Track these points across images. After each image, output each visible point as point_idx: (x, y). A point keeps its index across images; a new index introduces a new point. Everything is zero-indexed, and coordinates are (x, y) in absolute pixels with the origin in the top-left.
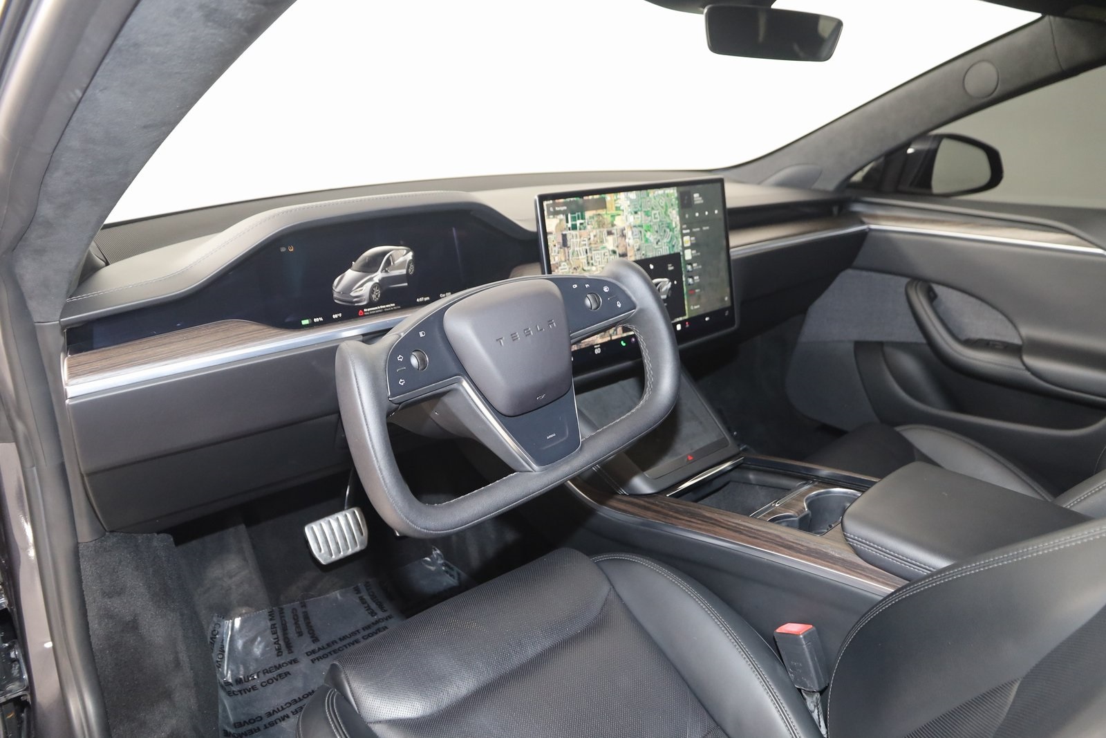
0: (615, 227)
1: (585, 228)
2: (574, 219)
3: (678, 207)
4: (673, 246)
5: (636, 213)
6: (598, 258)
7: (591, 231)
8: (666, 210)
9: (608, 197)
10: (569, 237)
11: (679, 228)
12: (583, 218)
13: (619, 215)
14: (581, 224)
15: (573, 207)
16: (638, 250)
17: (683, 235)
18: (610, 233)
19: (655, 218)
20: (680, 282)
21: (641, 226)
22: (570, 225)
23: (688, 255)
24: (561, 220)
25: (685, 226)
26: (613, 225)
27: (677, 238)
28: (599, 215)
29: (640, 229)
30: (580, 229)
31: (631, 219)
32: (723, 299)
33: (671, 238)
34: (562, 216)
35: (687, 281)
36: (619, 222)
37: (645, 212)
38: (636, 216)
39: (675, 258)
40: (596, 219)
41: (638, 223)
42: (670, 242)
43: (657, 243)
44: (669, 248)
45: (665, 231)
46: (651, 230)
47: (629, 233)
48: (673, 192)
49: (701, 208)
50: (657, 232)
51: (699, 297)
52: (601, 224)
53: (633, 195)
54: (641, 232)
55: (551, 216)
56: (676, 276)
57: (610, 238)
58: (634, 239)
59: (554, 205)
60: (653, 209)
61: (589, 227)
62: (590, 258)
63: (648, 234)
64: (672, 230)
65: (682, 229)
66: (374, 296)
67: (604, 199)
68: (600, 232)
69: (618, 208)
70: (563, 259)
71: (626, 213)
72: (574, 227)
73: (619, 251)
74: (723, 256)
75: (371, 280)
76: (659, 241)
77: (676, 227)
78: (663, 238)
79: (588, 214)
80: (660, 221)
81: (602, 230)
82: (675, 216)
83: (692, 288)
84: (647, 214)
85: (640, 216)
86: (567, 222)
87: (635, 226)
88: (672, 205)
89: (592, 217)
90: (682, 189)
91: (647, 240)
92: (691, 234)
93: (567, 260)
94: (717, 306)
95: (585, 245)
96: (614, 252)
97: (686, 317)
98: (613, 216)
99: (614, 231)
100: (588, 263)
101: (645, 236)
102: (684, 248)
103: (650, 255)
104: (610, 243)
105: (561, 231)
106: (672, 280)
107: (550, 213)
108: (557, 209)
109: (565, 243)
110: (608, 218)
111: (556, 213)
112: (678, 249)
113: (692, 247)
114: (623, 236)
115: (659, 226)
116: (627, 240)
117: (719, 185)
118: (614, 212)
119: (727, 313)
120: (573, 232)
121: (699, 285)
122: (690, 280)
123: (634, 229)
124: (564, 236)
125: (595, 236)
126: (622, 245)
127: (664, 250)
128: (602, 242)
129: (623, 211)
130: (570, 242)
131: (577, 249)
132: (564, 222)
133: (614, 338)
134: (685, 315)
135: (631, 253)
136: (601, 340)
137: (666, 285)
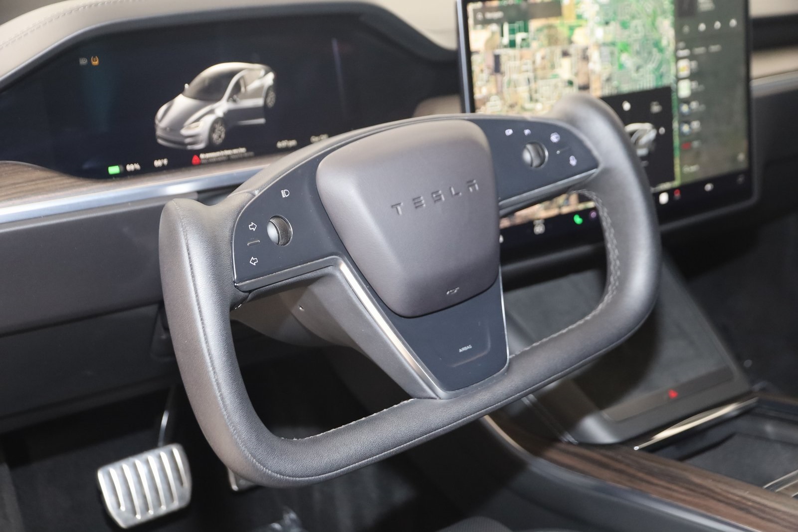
0: (573, 45)
1: (528, 46)
2: (512, 31)
3: (674, 17)
4: (662, 75)
5: (607, 23)
6: (546, 91)
7: (538, 51)
8: (654, 20)
10: (503, 59)
11: (672, 47)
12: (526, 30)
13: (583, 27)
15: (513, 13)
16: (607, 80)
17: (678, 59)
18: (565, 54)
19: (637, 32)
20: (669, 130)
21: (613, 44)
22: (506, 40)
23: (685, 89)
24: (493, 33)
25: (682, 44)
26: (571, 42)
27: (668, 63)
28: (551, 25)
29: (612, 48)
30: (521, 47)
31: (600, 33)
32: (734, 159)
33: (660, 63)
34: (494, 27)
35: (680, 129)
36: (581, 38)
37: (621, 22)
38: (607, 29)
39: (664, 94)
40: (546, 31)
41: (610, 38)
42: (657, 69)
43: (637, 70)
44: (656, 78)
45: (650, 52)
46: (629, 50)
47: (594, 55)
49: (709, 17)
50: (638, 53)
51: (698, 154)
52: (553, 40)
54: (613, 53)
55: (479, 26)
56: (663, 120)
57: (566, 62)
58: (601, 63)
59: (485, 10)
60: (634, 18)
61: (534, 44)
62: (533, 91)
63: (624, 57)
64: (661, 50)
65: (677, 49)
66: (215, 136)
68: (551, 51)
69: (579, 17)
70: (494, 91)
71: (591, 24)
72: (512, 44)
73: (579, 81)
74: (740, 92)
75: (211, 112)
76: (640, 67)
77: (668, 46)
78: (646, 61)
79: (534, 24)
80: (644, 36)
81: (553, 48)
82: (667, 29)
83: (687, 140)
84: (624, 25)
85: (612, 29)
86: (502, 35)
87: (604, 44)
88: (664, 12)
89: (539, 30)
91: (622, 66)
92: (691, 58)
93: (500, 93)
94: (725, 168)
95: (527, 71)
96: (571, 83)
97: (676, 183)
98: (572, 29)
99: (572, 51)
100: (531, 98)
101: (619, 59)
102: (678, 79)
103: (626, 88)
104: (565, 69)
105: (494, 48)
106: (657, 127)
107: (477, 22)
108: (488, 15)
109: (497, 67)
110: (563, 31)
111: (486, 22)
112: (668, 81)
113: (692, 77)
114: (585, 58)
115: (642, 44)
116: (591, 65)
118: (573, 22)
119: (741, 179)
120: (511, 51)
121: (697, 136)
122: (686, 128)
123: (603, 49)
124: (497, 58)
125: (543, 58)
126: (582, 72)
127: (647, 82)
128: (553, 67)
129: (588, 20)
130: (505, 65)
131: (515, 76)
132: (498, 36)
133: (565, 211)
134: (674, 180)
135: (596, 84)
136: (543, 214)
137: (647, 134)
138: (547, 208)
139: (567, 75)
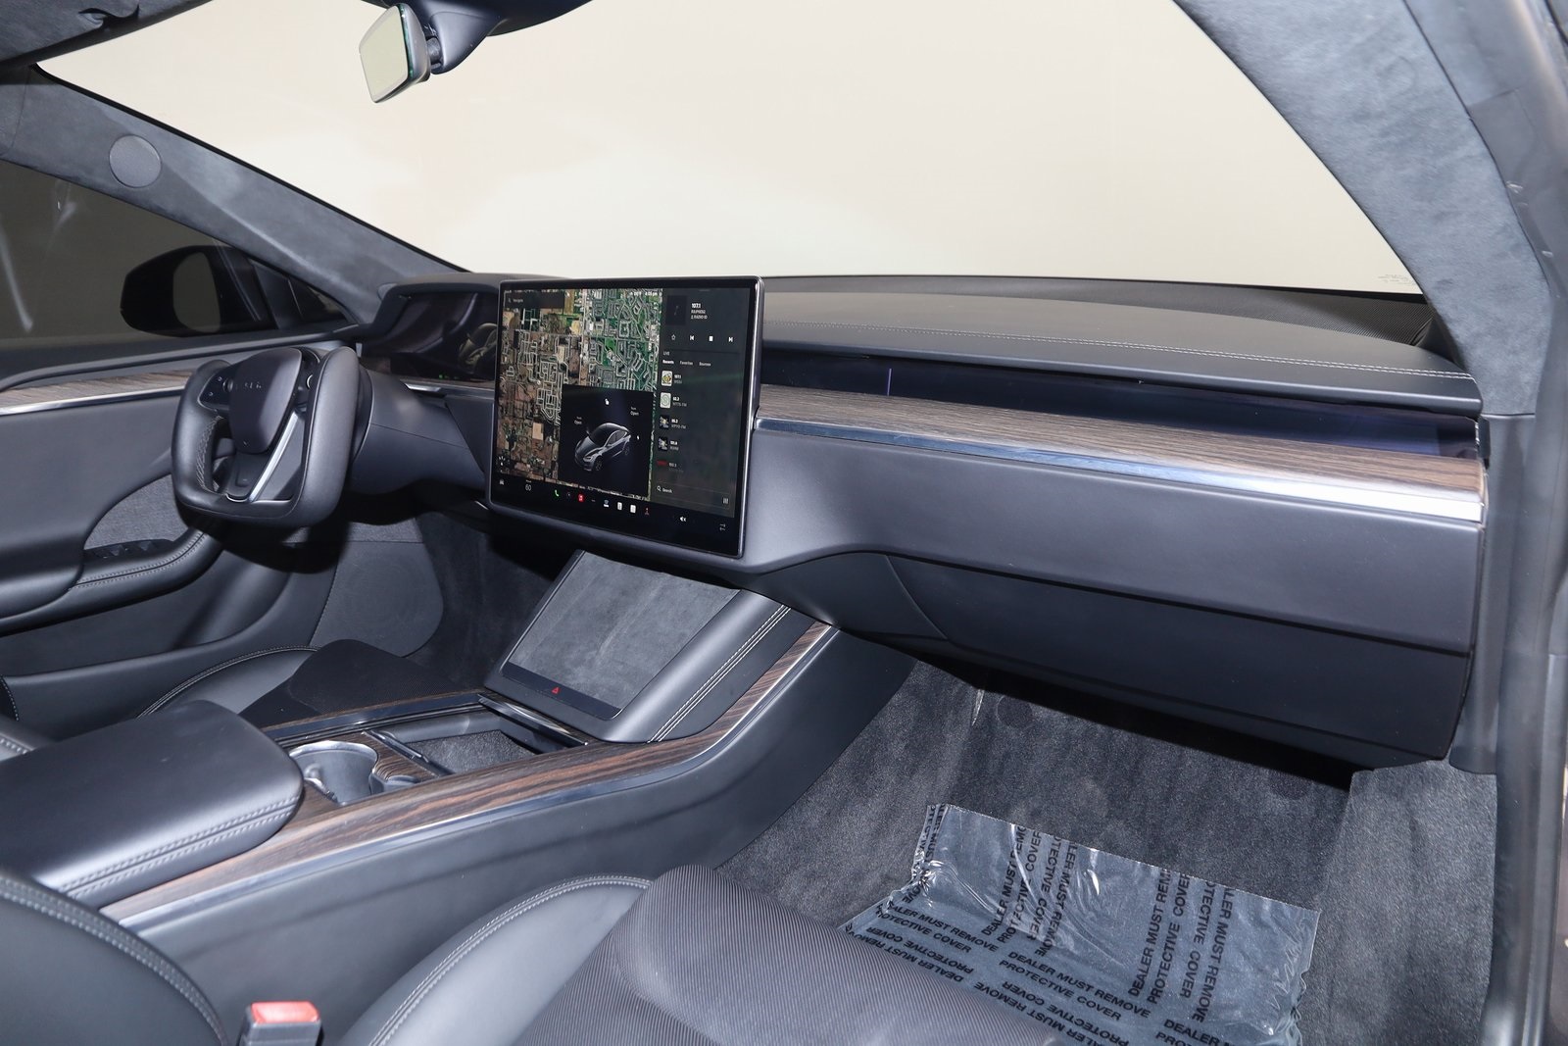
0: (570, 335)
1: (538, 329)
2: (528, 316)
3: (661, 322)
4: (644, 380)
5: (598, 319)
6: (545, 371)
7: (544, 335)
8: (641, 324)
9: (569, 292)
10: (521, 336)
11: (657, 353)
12: (538, 317)
13: (578, 319)
14: (534, 322)
15: (530, 301)
16: (593, 373)
17: (662, 368)
18: (563, 342)
19: (623, 332)
20: (646, 439)
21: (602, 340)
23: (665, 401)
24: (516, 315)
25: (667, 353)
26: (568, 332)
27: (651, 369)
28: (554, 314)
29: (601, 344)
30: (532, 330)
31: (592, 328)
32: (719, 500)
33: (642, 367)
34: (517, 311)
35: (657, 443)
36: (575, 328)
37: (610, 319)
38: (598, 324)
39: (643, 401)
40: (550, 319)
41: (599, 333)
42: (639, 373)
43: (620, 370)
44: (637, 381)
45: (634, 354)
46: (615, 348)
47: (585, 346)
48: (654, 292)
49: (702, 328)
50: (622, 353)
51: (673, 477)
52: (554, 328)
53: (598, 294)
54: (600, 347)
56: (640, 427)
57: (562, 348)
58: (590, 355)
59: (514, 296)
60: (622, 317)
61: (541, 328)
62: (536, 369)
63: (610, 353)
64: (645, 355)
65: (661, 357)
67: (564, 294)
68: (552, 337)
69: (577, 310)
70: (511, 361)
71: (585, 318)
72: (527, 326)
73: (571, 368)
75: (479, 353)
76: (623, 367)
77: (652, 351)
78: (630, 363)
79: (544, 311)
80: (630, 338)
81: (554, 334)
82: (653, 334)
83: (664, 457)
84: (613, 324)
85: (602, 325)
86: (522, 319)
87: (594, 339)
88: (652, 315)
89: (546, 317)
90: (672, 291)
91: (607, 362)
92: (675, 369)
93: (515, 364)
94: (704, 505)
95: (534, 350)
96: (563, 368)
97: (647, 499)
98: (570, 320)
99: (568, 340)
100: (534, 373)
101: (605, 355)
102: (661, 389)
103: (609, 384)
104: (561, 355)
105: (515, 328)
106: (633, 433)
107: (508, 305)
108: (515, 300)
109: (515, 344)
110: (564, 320)
111: (512, 306)
112: (650, 387)
113: (673, 389)
114: (578, 349)
115: (627, 344)
116: (581, 356)
117: (745, 288)
118: (570, 314)
120: (525, 332)
121: (675, 456)
122: (663, 443)
123: (593, 342)
124: (516, 334)
125: (546, 341)
126: (574, 360)
127: (629, 384)
128: (552, 351)
129: (583, 313)
130: (523, 342)
131: (526, 353)
132: (519, 318)
133: (548, 480)
134: (646, 496)
135: (583, 375)
136: (532, 477)
137: (622, 436)
138: (535, 473)
139: (561, 361)
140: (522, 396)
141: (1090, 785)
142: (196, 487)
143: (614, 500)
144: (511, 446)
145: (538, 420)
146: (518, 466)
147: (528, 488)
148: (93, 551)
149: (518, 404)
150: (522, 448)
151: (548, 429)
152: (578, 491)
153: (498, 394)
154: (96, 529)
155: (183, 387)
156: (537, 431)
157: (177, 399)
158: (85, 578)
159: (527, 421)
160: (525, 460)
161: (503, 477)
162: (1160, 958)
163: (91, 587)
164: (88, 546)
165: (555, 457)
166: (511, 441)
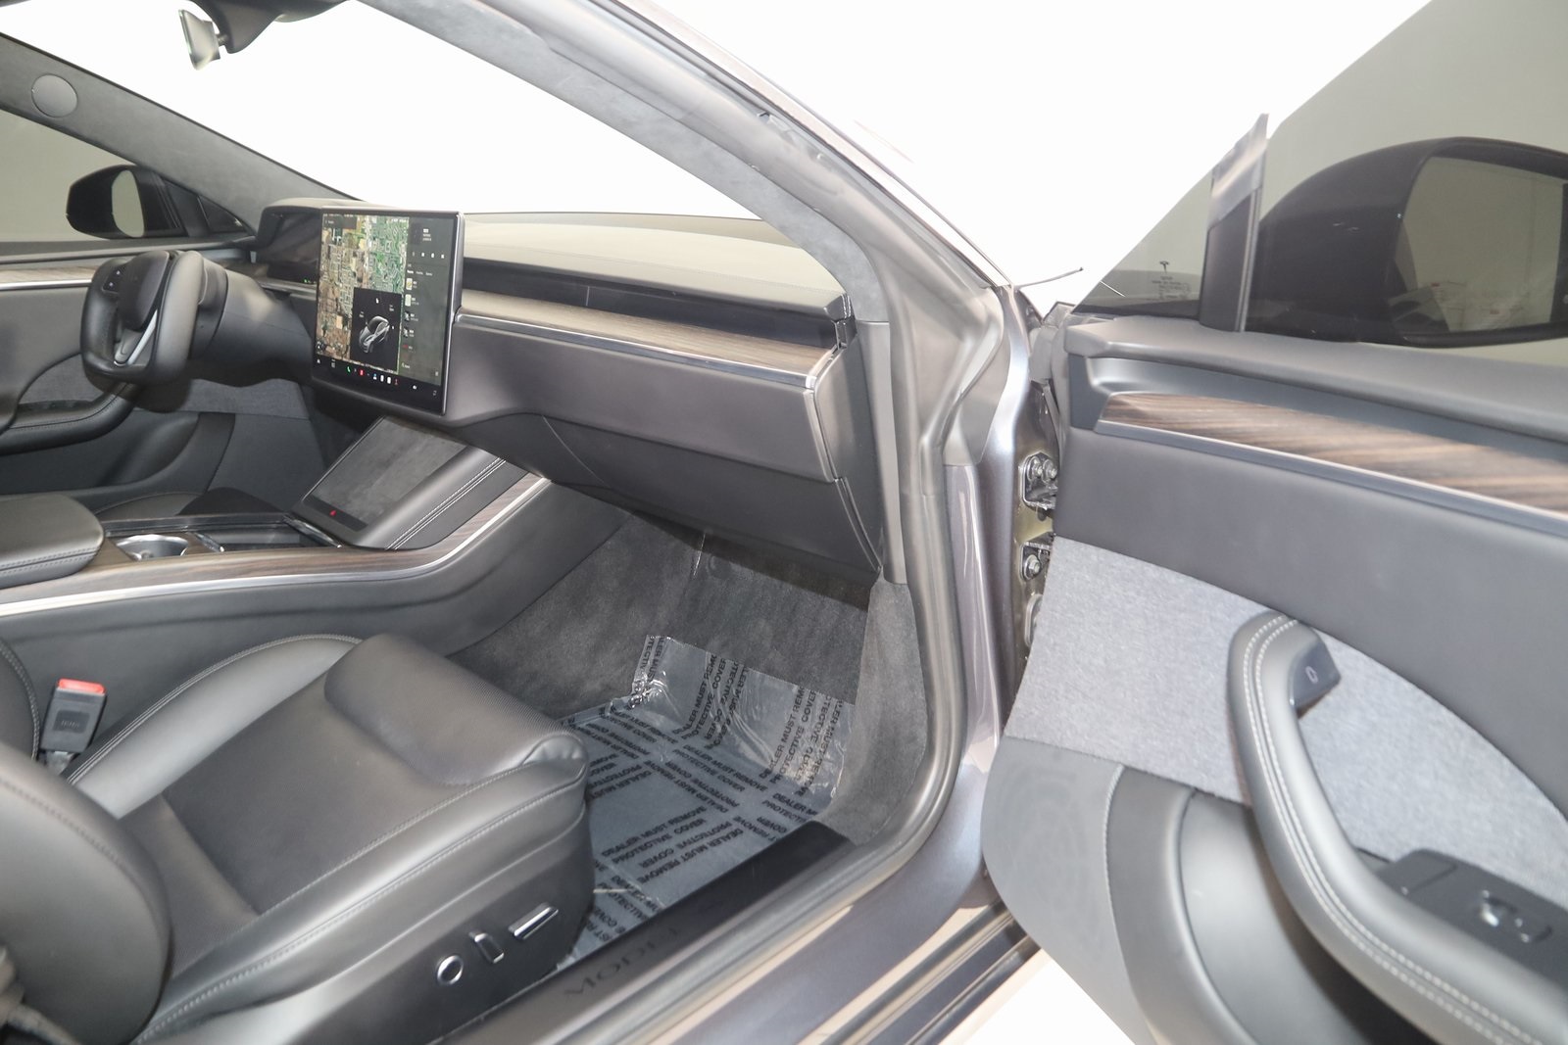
0: (359, 250)
1: (341, 244)
2: (336, 234)
3: (407, 242)
4: (397, 285)
5: (374, 239)
6: (344, 276)
7: (345, 250)
8: (397, 243)
9: (359, 218)
10: (332, 250)
11: (404, 265)
12: (341, 235)
13: (363, 238)
14: (339, 239)
15: (337, 223)
16: (371, 279)
17: (407, 276)
18: (355, 255)
19: (388, 249)
20: (397, 328)
21: (376, 254)
22: (334, 239)
23: (408, 301)
24: (329, 233)
25: (410, 265)
26: (358, 247)
27: (401, 276)
28: (351, 234)
29: (375, 257)
30: (338, 245)
31: (371, 245)
32: (433, 373)
33: (397, 275)
34: (330, 230)
35: (403, 332)
36: (362, 244)
37: (381, 239)
38: (374, 243)
39: (396, 299)
40: (348, 238)
41: (374, 250)
42: (395, 279)
43: (385, 277)
44: (394, 285)
45: (393, 265)
46: (383, 261)
47: (366, 259)
48: (405, 221)
49: (428, 248)
50: (386, 264)
51: (411, 356)
52: (351, 244)
53: (374, 219)
54: (375, 260)
55: (326, 228)
56: (394, 319)
57: (354, 260)
58: (369, 266)
59: (329, 218)
60: (387, 238)
61: (343, 244)
62: (340, 275)
63: (380, 264)
64: (398, 266)
65: (407, 268)
67: (356, 219)
68: (349, 251)
69: (363, 232)
71: (367, 238)
72: (335, 243)
73: (358, 275)
76: (387, 275)
77: (402, 264)
78: (390, 272)
79: (345, 231)
80: (391, 253)
81: (350, 249)
82: (403, 251)
83: (408, 341)
84: (382, 242)
85: (376, 243)
86: (333, 236)
87: (371, 253)
88: (403, 237)
90: (414, 220)
91: (378, 271)
92: (414, 277)
93: (328, 271)
94: (427, 377)
95: (339, 260)
96: (354, 274)
97: (397, 373)
98: (359, 238)
99: (358, 253)
100: (338, 278)
101: (377, 265)
102: (406, 292)
103: (379, 288)
104: (353, 265)
105: (328, 243)
106: (390, 324)
107: (325, 225)
108: (329, 222)
109: (328, 257)
110: (355, 238)
111: (328, 226)
112: (400, 291)
113: (412, 292)
114: (363, 260)
115: (389, 258)
116: (364, 266)
117: (452, 221)
118: (359, 234)
119: (435, 393)
120: (334, 246)
121: (413, 342)
122: (406, 332)
123: (371, 256)
124: (329, 247)
125: (345, 254)
126: (360, 269)
127: (389, 288)
128: (349, 261)
129: (366, 234)
130: (333, 254)
131: (334, 262)
132: (331, 236)
133: (344, 359)
134: (395, 370)
135: (365, 281)
136: (336, 357)
137: (385, 327)
138: (337, 354)
139: (354, 270)
140: (331, 295)
141: (762, 623)
142: (100, 356)
143: (379, 374)
144: (324, 332)
145: (340, 314)
146: (328, 349)
147: (333, 365)
148: (26, 406)
149: (329, 301)
150: (331, 335)
151: (345, 322)
152: (359, 368)
153: (318, 294)
154: (30, 388)
155: (90, 281)
156: (339, 322)
157: (86, 289)
158: (17, 424)
159: (334, 315)
160: (332, 344)
161: (320, 357)
162: (787, 753)
163: (22, 432)
164: (22, 402)
165: (348, 342)
166: (325, 329)
